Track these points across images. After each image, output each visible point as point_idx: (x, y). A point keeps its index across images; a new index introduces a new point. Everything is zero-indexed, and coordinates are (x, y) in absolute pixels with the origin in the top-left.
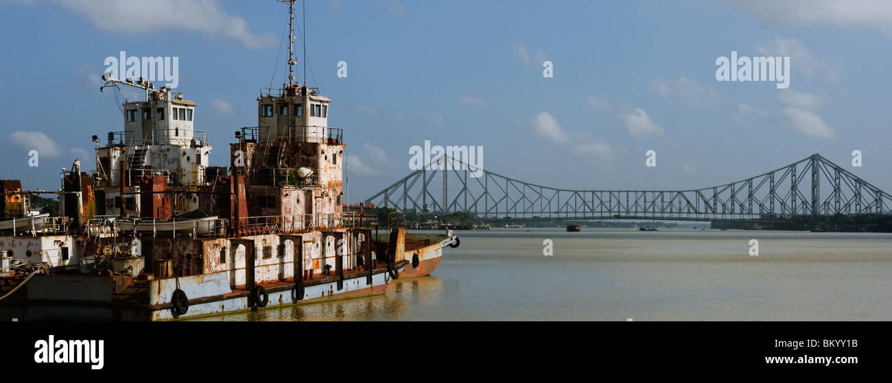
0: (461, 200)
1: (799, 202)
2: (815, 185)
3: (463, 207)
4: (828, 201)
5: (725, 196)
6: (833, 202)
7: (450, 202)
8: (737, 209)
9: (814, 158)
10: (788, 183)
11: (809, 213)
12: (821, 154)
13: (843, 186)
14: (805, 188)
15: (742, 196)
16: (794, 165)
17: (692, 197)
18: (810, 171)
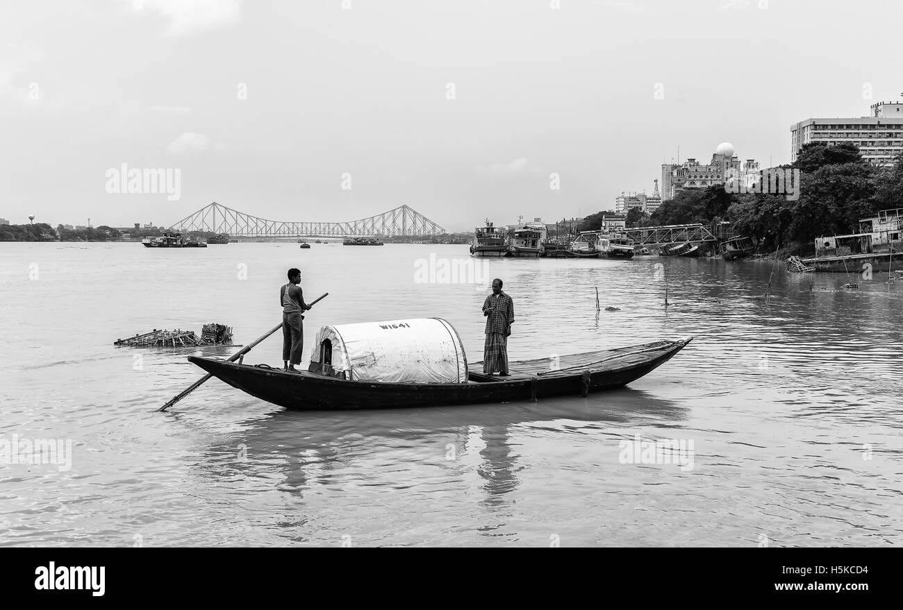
0: (223, 227)
1: (396, 229)
2: (404, 221)
3: (224, 230)
4: (410, 228)
5: (360, 226)
6: (413, 229)
7: (217, 228)
8: (366, 233)
9: (404, 207)
10: (391, 220)
11: (401, 234)
12: (407, 205)
13: (417, 221)
14: (399, 222)
15: (369, 226)
16: (394, 210)
17: (344, 226)
18: (402, 214)
